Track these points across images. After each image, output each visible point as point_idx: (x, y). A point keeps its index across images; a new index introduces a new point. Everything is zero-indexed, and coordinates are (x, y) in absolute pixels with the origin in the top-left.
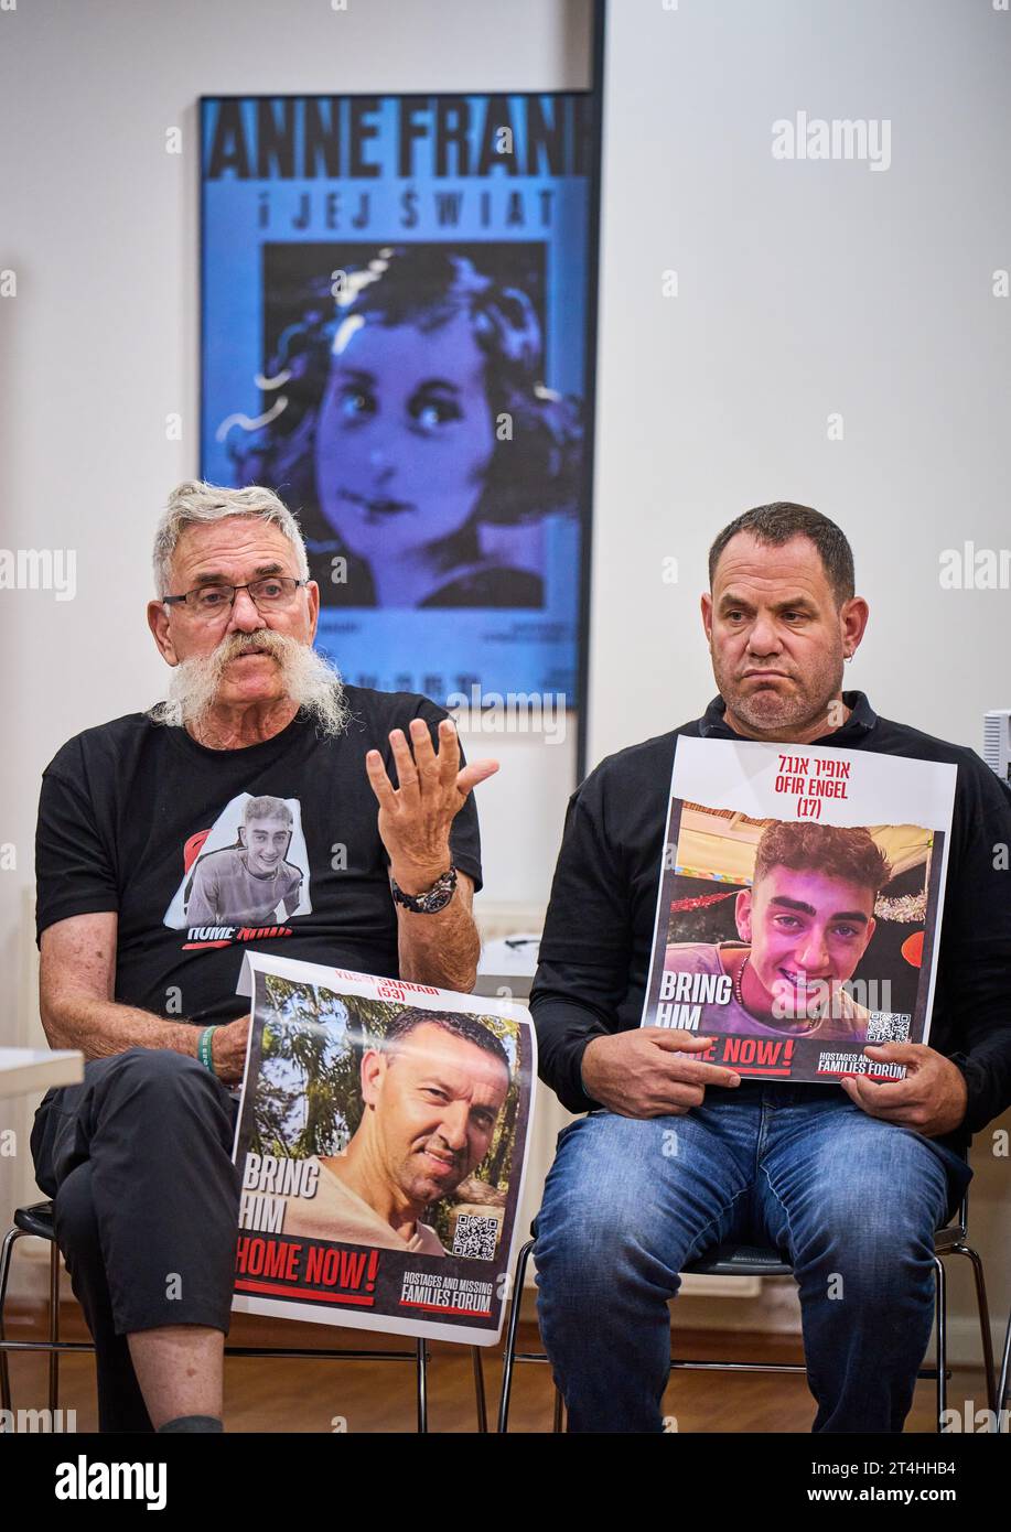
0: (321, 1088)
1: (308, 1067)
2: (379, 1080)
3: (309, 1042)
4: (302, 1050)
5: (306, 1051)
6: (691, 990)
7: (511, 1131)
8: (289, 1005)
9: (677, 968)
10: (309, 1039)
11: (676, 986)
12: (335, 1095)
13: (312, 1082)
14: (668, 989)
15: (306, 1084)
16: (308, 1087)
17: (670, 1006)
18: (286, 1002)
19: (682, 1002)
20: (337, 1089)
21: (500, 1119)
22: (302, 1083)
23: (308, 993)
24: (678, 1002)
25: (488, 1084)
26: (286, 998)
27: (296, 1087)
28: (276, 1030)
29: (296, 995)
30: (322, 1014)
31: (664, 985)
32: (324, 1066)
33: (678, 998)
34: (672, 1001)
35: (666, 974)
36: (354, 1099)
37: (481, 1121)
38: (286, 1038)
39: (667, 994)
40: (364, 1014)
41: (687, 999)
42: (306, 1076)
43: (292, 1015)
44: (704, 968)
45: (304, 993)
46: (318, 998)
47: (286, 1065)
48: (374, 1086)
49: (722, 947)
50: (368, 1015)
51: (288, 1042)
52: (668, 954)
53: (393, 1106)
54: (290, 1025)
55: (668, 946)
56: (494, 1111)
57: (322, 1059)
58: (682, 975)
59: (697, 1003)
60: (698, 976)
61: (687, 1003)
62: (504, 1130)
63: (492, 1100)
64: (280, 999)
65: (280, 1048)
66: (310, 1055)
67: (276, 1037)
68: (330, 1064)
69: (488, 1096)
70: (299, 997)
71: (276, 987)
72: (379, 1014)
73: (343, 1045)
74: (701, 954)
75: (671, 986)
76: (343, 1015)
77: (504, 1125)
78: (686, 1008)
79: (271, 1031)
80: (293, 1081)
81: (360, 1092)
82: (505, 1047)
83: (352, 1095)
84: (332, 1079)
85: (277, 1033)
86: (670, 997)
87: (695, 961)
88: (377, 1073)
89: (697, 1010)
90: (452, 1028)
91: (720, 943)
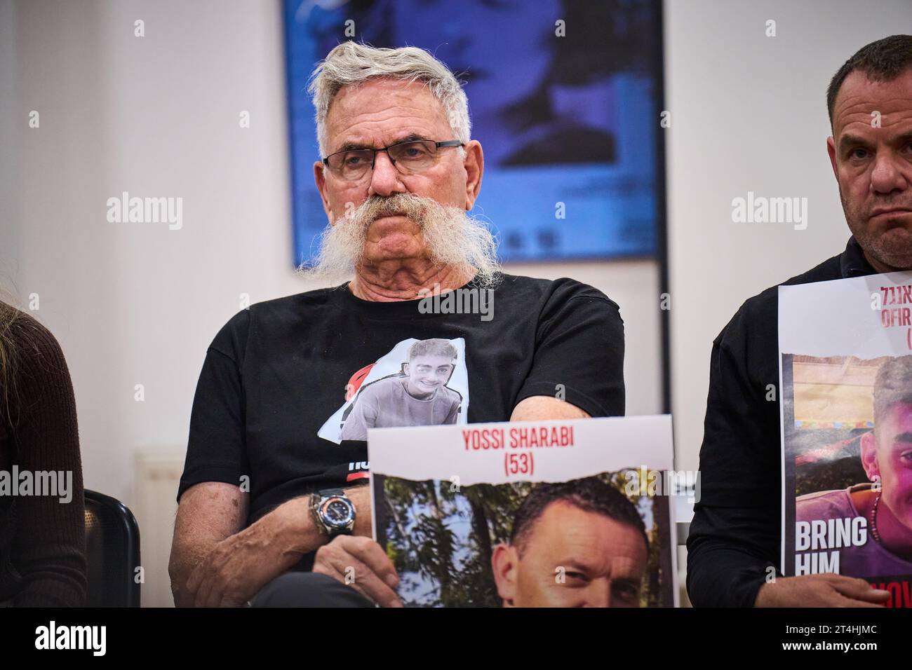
0: (455, 593)
1: (437, 575)
2: (513, 574)
3: (435, 550)
4: (429, 559)
5: (434, 560)
6: (826, 537)
7: (657, 597)
8: (410, 515)
9: (809, 517)
10: (435, 546)
11: (810, 535)
12: (471, 598)
13: (445, 589)
14: (803, 539)
15: (439, 592)
16: (442, 595)
17: (807, 556)
18: (406, 511)
19: (819, 550)
20: (471, 591)
21: (644, 588)
22: (435, 592)
23: (429, 495)
24: (815, 551)
25: (626, 556)
26: (406, 506)
27: (430, 597)
28: (400, 543)
29: (416, 500)
30: (446, 516)
31: (799, 535)
32: (454, 570)
33: (815, 547)
34: (810, 550)
35: (799, 525)
36: (491, 597)
37: (624, 594)
38: (411, 550)
39: (803, 544)
40: (488, 507)
41: (823, 546)
42: (438, 584)
43: (414, 525)
44: (836, 513)
45: (425, 495)
46: (439, 498)
47: (415, 577)
48: (509, 581)
49: (852, 491)
50: (493, 507)
51: (413, 554)
52: (799, 506)
53: (531, 597)
54: (413, 535)
55: (798, 499)
56: (637, 582)
57: (451, 565)
58: (815, 523)
59: (835, 549)
60: (831, 522)
61: (824, 550)
62: (649, 598)
63: (631, 571)
64: (399, 508)
65: (406, 561)
66: (437, 562)
67: (400, 551)
68: (460, 567)
69: (628, 568)
70: (420, 502)
71: (395, 494)
72: (504, 502)
73: (470, 546)
74: (831, 500)
75: (806, 535)
76: (466, 513)
77: (649, 593)
78: (824, 555)
79: (395, 545)
80: (424, 592)
81: (495, 589)
82: (641, 511)
83: (489, 594)
84: (465, 582)
85: (401, 547)
86: (806, 547)
87: (827, 508)
88: (509, 567)
89: (836, 556)
90: (583, 502)
91: (849, 488)
